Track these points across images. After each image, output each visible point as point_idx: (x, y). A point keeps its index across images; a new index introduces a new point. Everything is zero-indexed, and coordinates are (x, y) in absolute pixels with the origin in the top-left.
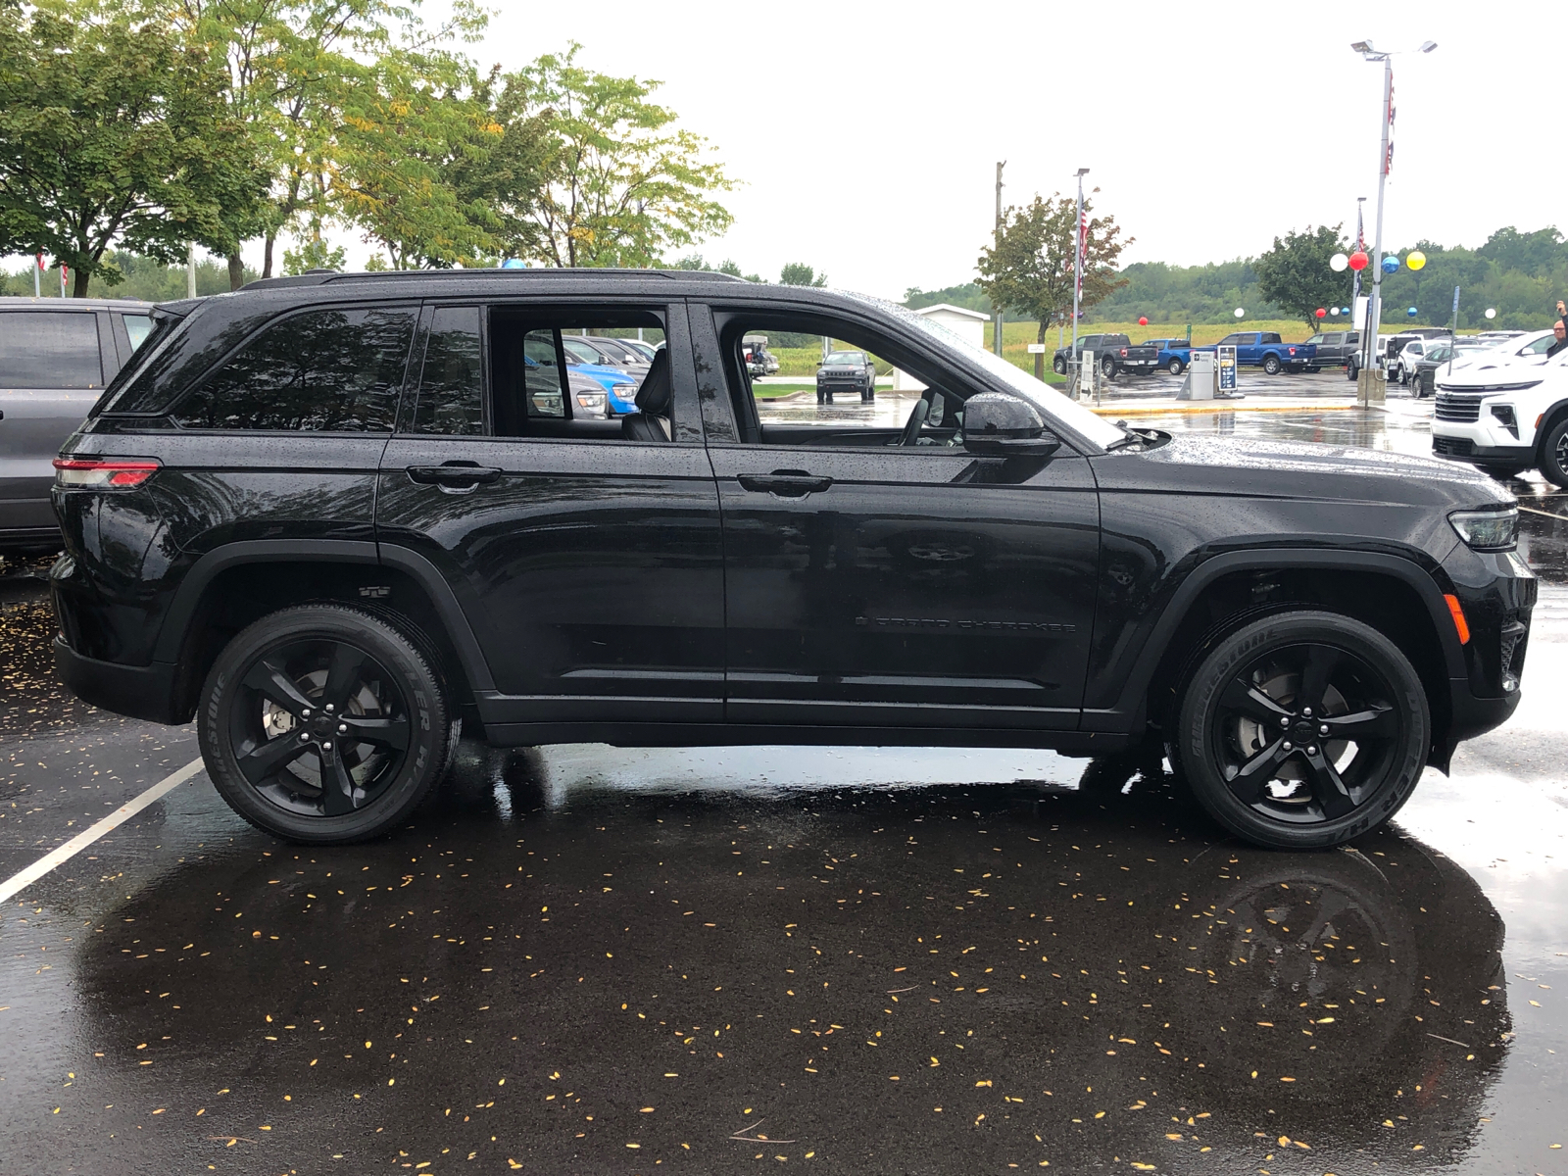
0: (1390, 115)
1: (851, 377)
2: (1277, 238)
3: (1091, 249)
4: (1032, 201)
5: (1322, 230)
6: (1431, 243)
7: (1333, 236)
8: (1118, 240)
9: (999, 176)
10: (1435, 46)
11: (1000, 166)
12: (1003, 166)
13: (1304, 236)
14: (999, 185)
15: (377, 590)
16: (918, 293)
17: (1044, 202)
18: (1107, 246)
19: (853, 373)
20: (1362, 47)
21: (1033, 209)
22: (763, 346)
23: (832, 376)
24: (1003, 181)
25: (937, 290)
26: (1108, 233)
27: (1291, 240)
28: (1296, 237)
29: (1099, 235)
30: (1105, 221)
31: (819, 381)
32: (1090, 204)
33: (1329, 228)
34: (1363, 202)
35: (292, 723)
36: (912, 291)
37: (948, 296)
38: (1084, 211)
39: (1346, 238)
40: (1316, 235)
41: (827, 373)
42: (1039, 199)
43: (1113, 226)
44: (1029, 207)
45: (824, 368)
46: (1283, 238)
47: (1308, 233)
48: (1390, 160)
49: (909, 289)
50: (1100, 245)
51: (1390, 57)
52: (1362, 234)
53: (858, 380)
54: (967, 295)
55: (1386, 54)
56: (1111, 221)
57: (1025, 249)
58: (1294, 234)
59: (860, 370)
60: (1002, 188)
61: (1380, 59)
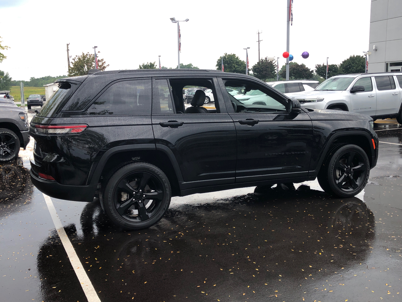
0: (179, 36)
1: (37, 102)
2: (140, 65)
3: (98, 67)
4: (81, 54)
5: (151, 63)
6: (165, 67)
7: (153, 65)
8: (105, 65)
9: (68, 47)
10: (188, 20)
11: (68, 45)
12: (69, 45)
13: (146, 65)
14: (68, 50)
15: (137, 158)
16: (34, 79)
17: (85, 55)
18: (103, 66)
19: (38, 100)
20: (173, 19)
21: (82, 56)
22: (9, 94)
23: (32, 101)
24: (69, 49)
25: (39, 78)
26: (102, 63)
27: (143, 66)
28: (145, 65)
29: (100, 64)
30: (101, 60)
31: (28, 103)
32: (97, 56)
33: (152, 63)
34: (160, 57)
35: (127, 197)
36: (32, 78)
37: (43, 80)
38: (96, 57)
39: (156, 66)
40: (149, 65)
41: (30, 101)
42: (84, 54)
43: (103, 61)
44: (81, 56)
45: (29, 99)
46: (142, 65)
47: (147, 64)
48: (180, 47)
49: (31, 78)
50: (100, 66)
51: (179, 22)
52: (160, 65)
53: (40, 102)
54: (48, 79)
55: (177, 21)
56: (103, 60)
57: (81, 67)
58: (144, 64)
59: (40, 100)
60: (69, 51)
61: (176, 22)
